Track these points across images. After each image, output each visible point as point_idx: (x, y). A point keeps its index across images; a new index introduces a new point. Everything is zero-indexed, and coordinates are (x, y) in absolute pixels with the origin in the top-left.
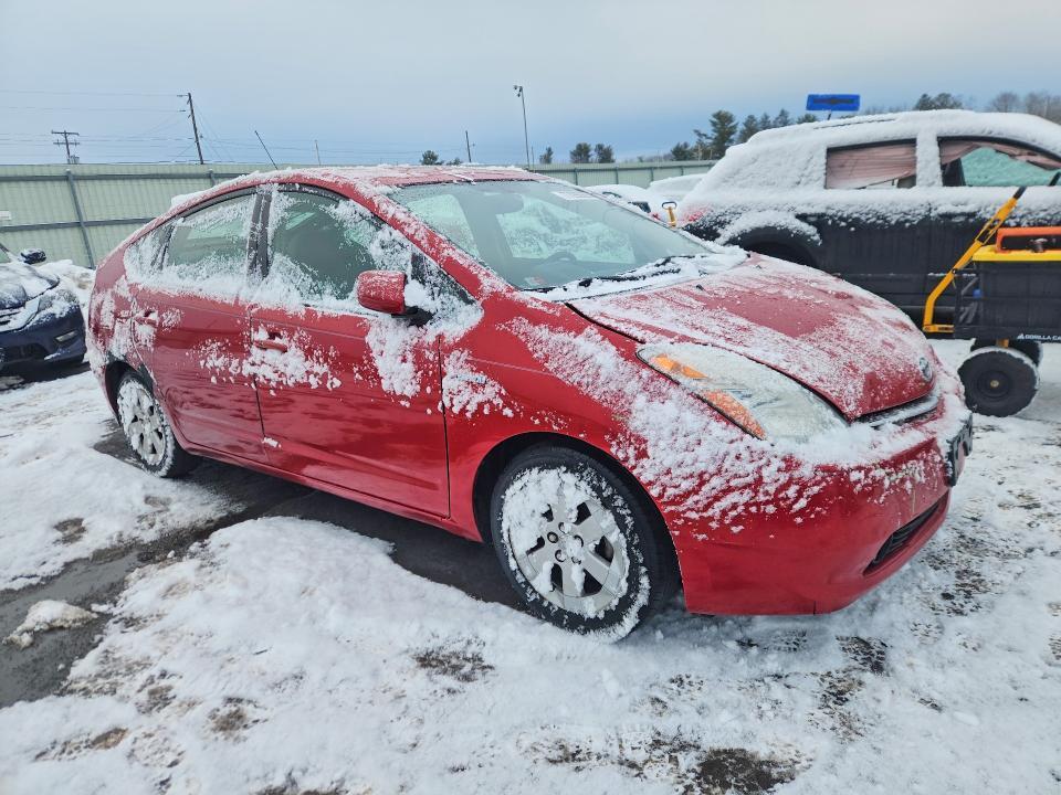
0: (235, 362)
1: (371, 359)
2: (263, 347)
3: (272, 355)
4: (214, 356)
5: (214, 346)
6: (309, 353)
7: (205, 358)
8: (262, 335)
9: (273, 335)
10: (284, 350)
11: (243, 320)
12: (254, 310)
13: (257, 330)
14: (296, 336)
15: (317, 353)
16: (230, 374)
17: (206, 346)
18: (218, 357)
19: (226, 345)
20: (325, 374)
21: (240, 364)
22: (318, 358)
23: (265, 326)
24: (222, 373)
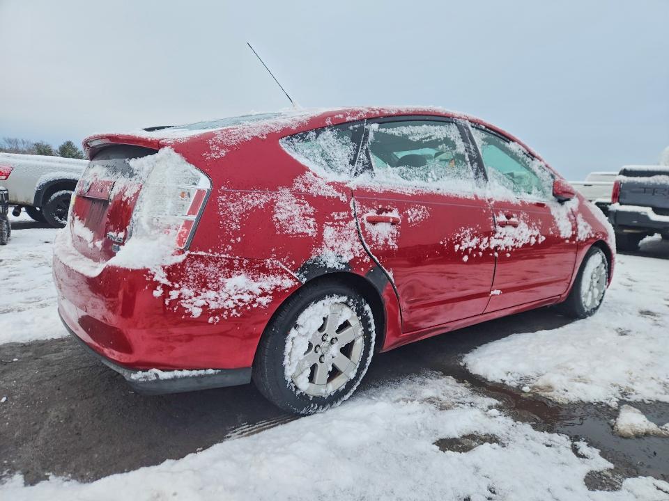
0: (485, 240)
1: (555, 223)
2: (503, 225)
3: (510, 229)
4: (467, 239)
5: (468, 231)
6: (529, 225)
7: (459, 243)
8: (502, 218)
9: (508, 217)
10: (515, 226)
11: (487, 210)
12: (492, 203)
13: (498, 215)
14: (521, 215)
15: (534, 224)
16: (480, 250)
17: (460, 233)
18: (471, 239)
19: (477, 229)
20: (538, 235)
21: (489, 241)
22: (534, 226)
23: (503, 211)
24: (474, 250)
